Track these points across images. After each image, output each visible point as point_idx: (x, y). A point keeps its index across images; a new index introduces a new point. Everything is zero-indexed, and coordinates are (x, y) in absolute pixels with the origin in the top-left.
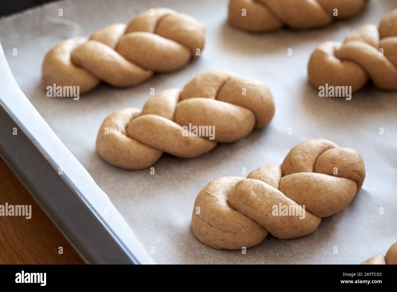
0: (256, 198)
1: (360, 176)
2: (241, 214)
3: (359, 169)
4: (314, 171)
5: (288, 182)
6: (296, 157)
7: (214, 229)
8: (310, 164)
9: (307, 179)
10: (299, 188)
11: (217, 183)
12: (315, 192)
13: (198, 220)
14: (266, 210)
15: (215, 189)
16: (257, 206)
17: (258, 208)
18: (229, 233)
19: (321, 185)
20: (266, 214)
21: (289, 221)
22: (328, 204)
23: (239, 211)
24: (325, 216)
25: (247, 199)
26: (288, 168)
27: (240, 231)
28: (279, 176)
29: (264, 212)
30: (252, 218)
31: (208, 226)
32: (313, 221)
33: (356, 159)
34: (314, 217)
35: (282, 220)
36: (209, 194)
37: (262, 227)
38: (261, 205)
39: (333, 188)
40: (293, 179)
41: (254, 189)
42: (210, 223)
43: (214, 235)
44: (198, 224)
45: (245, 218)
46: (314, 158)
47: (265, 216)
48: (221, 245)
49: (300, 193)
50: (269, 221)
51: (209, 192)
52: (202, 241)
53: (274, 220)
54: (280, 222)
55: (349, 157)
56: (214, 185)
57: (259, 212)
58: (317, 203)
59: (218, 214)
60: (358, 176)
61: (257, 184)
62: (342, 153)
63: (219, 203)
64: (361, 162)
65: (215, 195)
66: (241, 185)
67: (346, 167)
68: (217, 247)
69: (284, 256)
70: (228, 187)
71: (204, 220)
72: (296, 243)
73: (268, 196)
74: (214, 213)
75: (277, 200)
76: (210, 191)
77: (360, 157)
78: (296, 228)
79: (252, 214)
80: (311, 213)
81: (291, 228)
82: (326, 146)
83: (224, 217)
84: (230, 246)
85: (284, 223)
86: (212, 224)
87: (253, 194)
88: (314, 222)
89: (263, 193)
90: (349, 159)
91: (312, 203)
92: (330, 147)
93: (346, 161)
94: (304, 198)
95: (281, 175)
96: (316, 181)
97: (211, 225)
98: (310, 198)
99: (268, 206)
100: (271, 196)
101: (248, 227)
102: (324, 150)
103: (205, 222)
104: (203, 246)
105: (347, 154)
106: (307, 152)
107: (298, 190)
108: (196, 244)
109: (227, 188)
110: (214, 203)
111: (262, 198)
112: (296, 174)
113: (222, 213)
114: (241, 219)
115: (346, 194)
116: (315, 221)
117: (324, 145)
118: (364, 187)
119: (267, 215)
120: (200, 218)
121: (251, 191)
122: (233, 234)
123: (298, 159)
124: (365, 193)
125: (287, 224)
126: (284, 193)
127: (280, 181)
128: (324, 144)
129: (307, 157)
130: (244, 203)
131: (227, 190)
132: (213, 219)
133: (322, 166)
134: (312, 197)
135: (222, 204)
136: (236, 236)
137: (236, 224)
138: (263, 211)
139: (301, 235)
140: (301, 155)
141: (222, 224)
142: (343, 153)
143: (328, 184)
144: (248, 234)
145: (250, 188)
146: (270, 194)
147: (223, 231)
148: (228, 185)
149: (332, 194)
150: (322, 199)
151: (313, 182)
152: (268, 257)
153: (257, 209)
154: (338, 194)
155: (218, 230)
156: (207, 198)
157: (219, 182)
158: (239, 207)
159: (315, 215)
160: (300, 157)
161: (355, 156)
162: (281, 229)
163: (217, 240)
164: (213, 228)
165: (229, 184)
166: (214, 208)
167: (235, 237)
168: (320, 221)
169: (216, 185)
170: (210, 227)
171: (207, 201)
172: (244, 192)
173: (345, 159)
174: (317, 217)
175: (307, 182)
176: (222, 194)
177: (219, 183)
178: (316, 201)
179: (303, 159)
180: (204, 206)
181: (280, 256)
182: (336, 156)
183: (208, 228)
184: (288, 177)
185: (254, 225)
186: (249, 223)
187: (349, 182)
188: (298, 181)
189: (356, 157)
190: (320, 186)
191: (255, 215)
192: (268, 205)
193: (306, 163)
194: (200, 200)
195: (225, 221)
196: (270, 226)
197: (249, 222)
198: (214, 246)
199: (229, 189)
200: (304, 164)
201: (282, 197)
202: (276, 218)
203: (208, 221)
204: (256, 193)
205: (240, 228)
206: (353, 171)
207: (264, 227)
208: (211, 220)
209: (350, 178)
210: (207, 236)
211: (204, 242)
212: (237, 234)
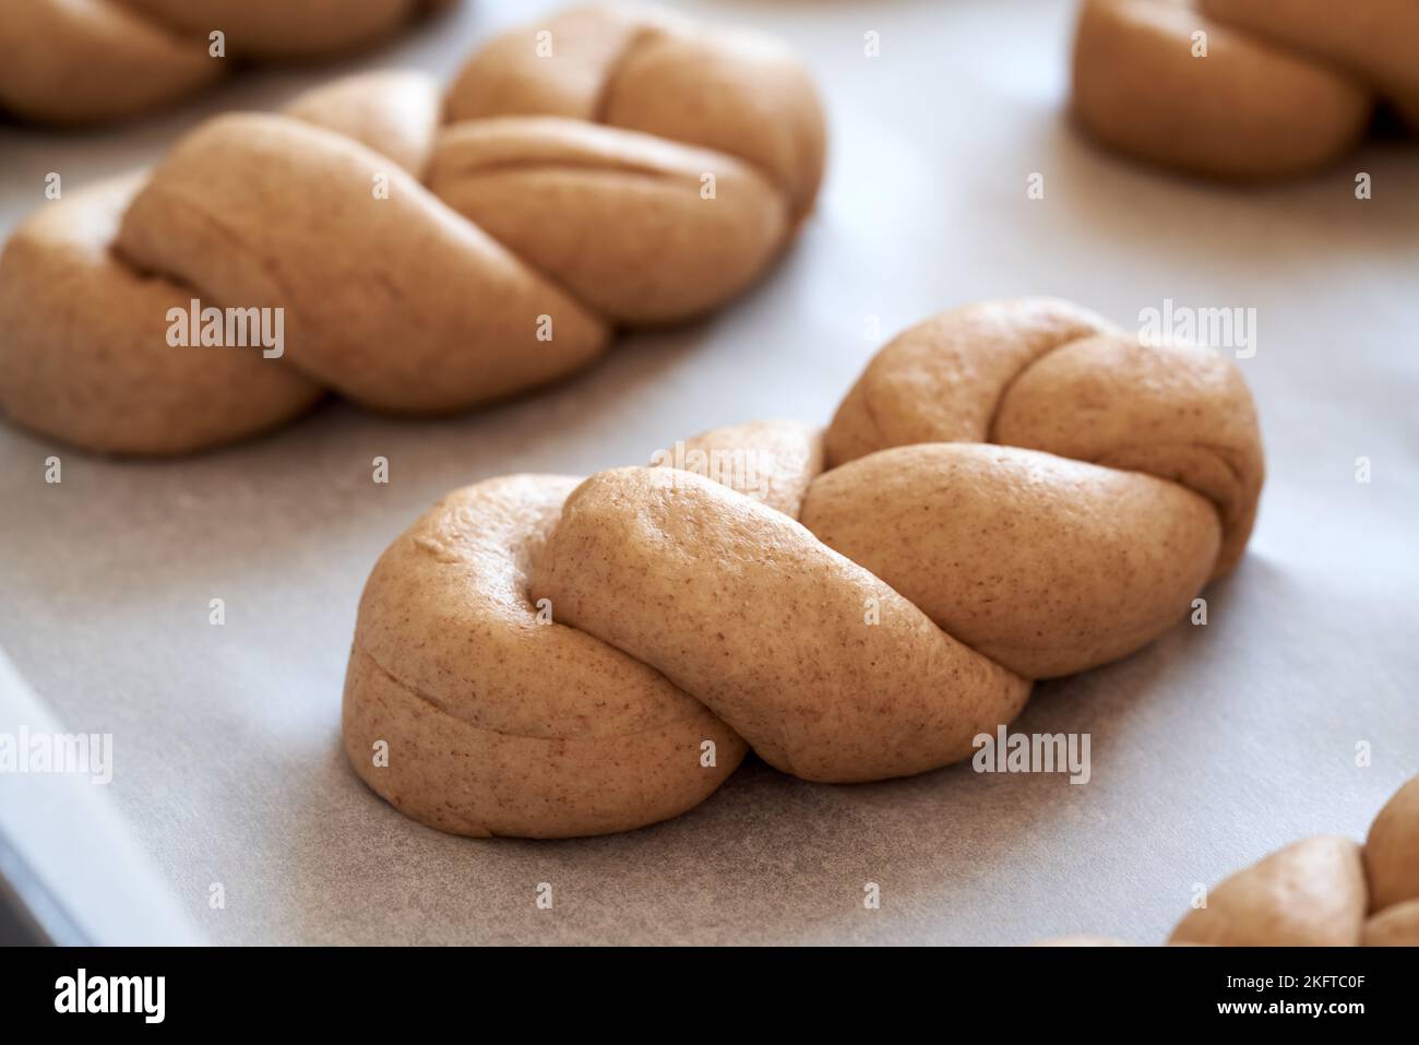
0: (663, 550)
1: (1238, 474)
2: (589, 641)
3: (1228, 435)
4: (992, 437)
5: (846, 493)
6: (895, 378)
7: (450, 720)
8: (969, 414)
9: (943, 468)
10: (901, 516)
11: (483, 497)
12: (984, 531)
13: (369, 677)
14: (718, 610)
15: (467, 527)
16: (668, 588)
17: (671, 597)
18: (526, 741)
19: (1018, 499)
20: (714, 629)
21: (846, 667)
22: (1056, 594)
23: (581, 630)
24: (1045, 666)
25: (614, 557)
26: (856, 438)
27: (587, 727)
28: (806, 466)
29: (708, 619)
30: (642, 655)
31: (419, 704)
32: (977, 679)
33: (1213, 382)
34: (986, 665)
35: (806, 662)
36: (432, 552)
37: (708, 714)
38: (688, 581)
39: (1084, 513)
40: (874, 476)
41: (653, 507)
42: (429, 690)
43: (447, 753)
44: (368, 701)
45: (612, 662)
46: (992, 386)
47: (714, 640)
48: (487, 811)
49: (905, 540)
50: (736, 670)
51: (432, 542)
52: (389, 795)
53: (763, 660)
54: (794, 670)
55: (1172, 375)
56: (459, 510)
57: (679, 622)
58: (999, 590)
59: (471, 640)
60: (1225, 474)
61: (669, 485)
62: (1134, 356)
63: (481, 588)
64: (1238, 402)
65: (466, 553)
66: (586, 496)
67: (1156, 424)
68: (463, 827)
70: (537, 524)
71: (396, 675)
72: (892, 807)
73: (725, 540)
74: (450, 635)
75: (776, 560)
76: (438, 537)
77: (1234, 377)
78: (882, 711)
79: (641, 635)
80: (971, 645)
81: (859, 709)
82: (1060, 330)
83: (501, 656)
84: (533, 816)
85: (818, 677)
86: (440, 696)
87: (647, 530)
88: (986, 686)
89: (699, 525)
90: (1176, 384)
91: (968, 588)
92: (1075, 335)
93: (1157, 392)
94: (926, 563)
95: (818, 468)
96: (990, 476)
97: (434, 703)
98: (957, 565)
99: (725, 589)
100: (741, 540)
101: (627, 707)
102: (1047, 345)
103: (402, 685)
104: (392, 822)
105: (1165, 360)
106: (955, 357)
108: (359, 811)
109: (529, 530)
110: (452, 591)
111: (694, 551)
112: (895, 455)
113: (489, 634)
114: (592, 665)
115: (1158, 553)
116: (992, 686)
117: (1047, 327)
118: (1264, 542)
119: (721, 637)
120: (378, 667)
121: (635, 516)
122: (546, 743)
123: (910, 387)
124: (1268, 573)
125: (836, 688)
126: (827, 540)
127: (808, 490)
128: (1052, 319)
129: (954, 377)
130: (600, 581)
131: (529, 538)
132: (445, 669)
133: (1034, 422)
134: (971, 556)
135: (496, 595)
136: (561, 753)
137: (562, 689)
138: (700, 613)
139: (917, 760)
140: (927, 369)
141: (490, 693)
142: (1145, 356)
143: (1056, 492)
144: (628, 745)
145: (632, 501)
146: (737, 531)
147: (495, 730)
148: (539, 516)
149: (1078, 542)
150: (1022, 570)
151: (975, 481)
153: (666, 603)
154: (1109, 546)
155: (468, 728)
156: (422, 570)
157: (490, 494)
158: (576, 605)
159: (993, 659)
160: (919, 377)
161: (1206, 370)
162: (802, 711)
163: (465, 779)
164: (441, 716)
165: (540, 510)
166: (448, 612)
167: (558, 759)
168: (1019, 692)
169: (474, 506)
170: (431, 710)
171: (417, 584)
172: (601, 523)
173: (1152, 384)
174: (999, 669)
175: (944, 483)
176: (502, 551)
177: (489, 501)
178: (993, 578)
179: (935, 387)
180: (401, 605)
182: (1108, 371)
183: (417, 715)
184: (849, 473)
185: (661, 698)
186: (629, 688)
187: (1175, 496)
188: (900, 480)
189: (1209, 378)
190: (1011, 501)
191: (657, 636)
192: (730, 585)
193: (947, 408)
194: (384, 578)
195: (508, 677)
196: (742, 695)
197: (631, 681)
198: (451, 820)
199: (540, 533)
200: (940, 412)
201: (803, 546)
202: (771, 651)
203: (418, 681)
204: (662, 524)
205: (585, 711)
206: (1197, 444)
207: (716, 705)
208: (433, 671)
209: (1179, 479)
210: (415, 764)
211: (398, 799)
212: (570, 745)
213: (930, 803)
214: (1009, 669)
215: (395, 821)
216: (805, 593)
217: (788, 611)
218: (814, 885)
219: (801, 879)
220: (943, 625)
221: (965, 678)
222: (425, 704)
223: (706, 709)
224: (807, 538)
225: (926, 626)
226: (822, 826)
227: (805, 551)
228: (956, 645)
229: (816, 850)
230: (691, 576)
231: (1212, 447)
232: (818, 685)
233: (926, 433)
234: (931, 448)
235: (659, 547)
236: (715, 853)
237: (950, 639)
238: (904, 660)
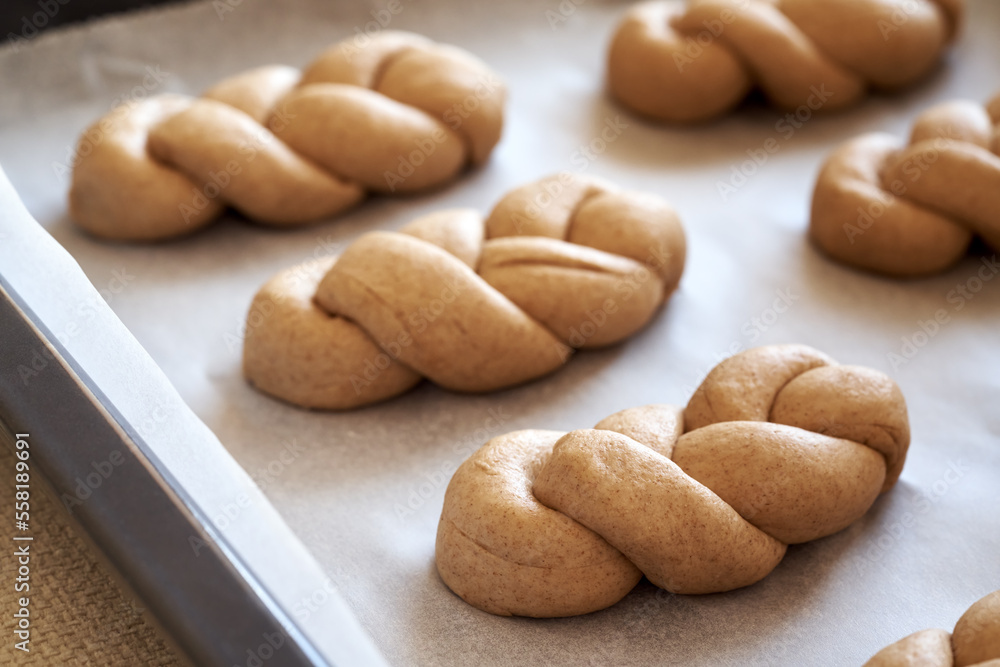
0: (606, 475)
1: (896, 440)
2: (565, 518)
3: (892, 420)
4: (770, 419)
5: (696, 445)
6: (722, 385)
7: (493, 556)
8: (759, 404)
9: (747, 435)
10: (725, 459)
11: (509, 441)
12: (767, 469)
13: (452, 533)
14: (632, 507)
15: (501, 456)
16: (607, 495)
17: (609, 499)
18: (531, 568)
19: (785, 453)
20: (631, 517)
21: (695, 538)
22: (802, 502)
23: (561, 512)
24: (794, 538)
25: (581, 477)
26: (701, 415)
27: (563, 562)
28: (675, 430)
29: (627, 511)
30: (592, 527)
31: (477, 548)
32: (761, 545)
33: (885, 393)
34: (765, 537)
35: (675, 535)
36: (484, 469)
37: (623, 556)
38: (618, 491)
39: (817, 461)
40: (711, 437)
41: (601, 452)
42: (483, 541)
43: (491, 573)
45: (577, 530)
46: (771, 390)
48: (510, 603)
49: (726, 472)
50: (640, 537)
51: (484, 464)
52: (460, 594)
53: (654, 533)
54: (669, 538)
55: (864, 389)
56: (498, 447)
57: (613, 512)
58: (773, 499)
59: (505, 516)
60: (890, 440)
61: (609, 440)
62: (845, 378)
63: (508, 489)
64: (897, 403)
65: (501, 470)
66: (566, 444)
67: (855, 414)
68: (499, 610)
69: (678, 637)
70: (537, 455)
71: (465, 532)
72: (715, 606)
73: (637, 471)
74: (494, 513)
75: (662, 482)
76: (487, 461)
77: (896, 390)
78: (713, 560)
79: (593, 517)
80: (758, 526)
81: (701, 559)
82: (807, 362)
83: (520, 525)
84: (534, 606)
85: (681, 542)
86: (488, 544)
87: (598, 464)
88: (765, 548)
89: (624, 463)
90: (866, 393)
91: (758, 498)
92: (815, 365)
93: (856, 397)
94: (737, 484)
95: (681, 431)
96: (770, 440)
97: (484, 547)
98: (752, 485)
99: (636, 496)
100: (645, 471)
101: (583, 553)
102: (800, 370)
103: (468, 538)
104: (462, 606)
105: (861, 380)
106: (753, 374)
107: (723, 464)
108: (444, 601)
109: (533, 458)
110: (495, 490)
111: (621, 476)
112: (721, 426)
113: (514, 513)
114: (566, 531)
115: (854, 481)
116: (768, 548)
117: (801, 360)
118: (907, 476)
120: (456, 528)
121: (592, 456)
122: (542, 570)
123: (729, 390)
124: (910, 491)
125: (690, 548)
126: (686, 470)
127: (676, 442)
128: (802, 356)
129: (752, 385)
130: (573, 488)
131: (533, 462)
132: (491, 531)
133: (793, 410)
134: (760, 481)
135: (517, 493)
136: (549, 575)
137: (551, 542)
138: (623, 507)
139: (729, 584)
140: (738, 380)
141: (514, 544)
142: (851, 378)
144: (583, 572)
145: (591, 449)
146: (643, 466)
147: (516, 562)
148: (538, 451)
149: (814, 476)
150: (785, 489)
151: (763, 443)
152: (635, 640)
153: (606, 502)
154: (830, 478)
155: (502, 560)
156: (479, 478)
157: (513, 440)
158: (560, 499)
159: (768, 534)
160: (734, 385)
161: (881, 387)
162: (671, 559)
163: (500, 587)
164: (488, 554)
165: (539, 448)
166: (493, 501)
167: (547, 578)
168: (781, 551)
169: (505, 445)
170: (483, 551)
171: (476, 486)
172: (575, 459)
173: (854, 393)
174: (772, 539)
175: (747, 443)
176: (519, 469)
177: (513, 443)
178: (770, 493)
179: (742, 390)
180: (468, 497)
181: (668, 636)
182: (831, 385)
183: (476, 554)
184: (698, 434)
185: (601, 549)
186: (585, 543)
187: (864, 452)
188: (724, 440)
189: (883, 391)
190: (781, 453)
191: (601, 519)
192: (639, 494)
193: (748, 401)
194: (459, 482)
195: (523, 536)
196: (642, 550)
197: (585, 540)
198: (491, 607)
199: (539, 460)
200: (744, 403)
201: (676, 475)
202: (658, 529)
203: (477, 536)
204: (605, 461)
205: (562, 555)
206: (876, 425)
207: (628, 554)
208: (485, 531)
209: (866, 443)
210: (474, 578)
211: (465, 595)
212: (553, 571)
213: (733, 605)
214: (777, 539)
215: (464, 606)
216: (676, 500)
217: (667, 508)
218: (675, 645)
219: (668, 642)
220: (745, 517)
221: (755, 544)
222: (480, 548)
223: (623, 555)
224: (676, 470)
225: (737, 518)
226: (679, 615)
227: (677, 478)
228: (751, 527)
229: (676, 627)
230: (619, 489)
231: (883, 426)
232: (681, 547)
233: (736, 415)
234: (741, 424)
235: (604, 473)
237: (749, 525)
238: (724, 535)
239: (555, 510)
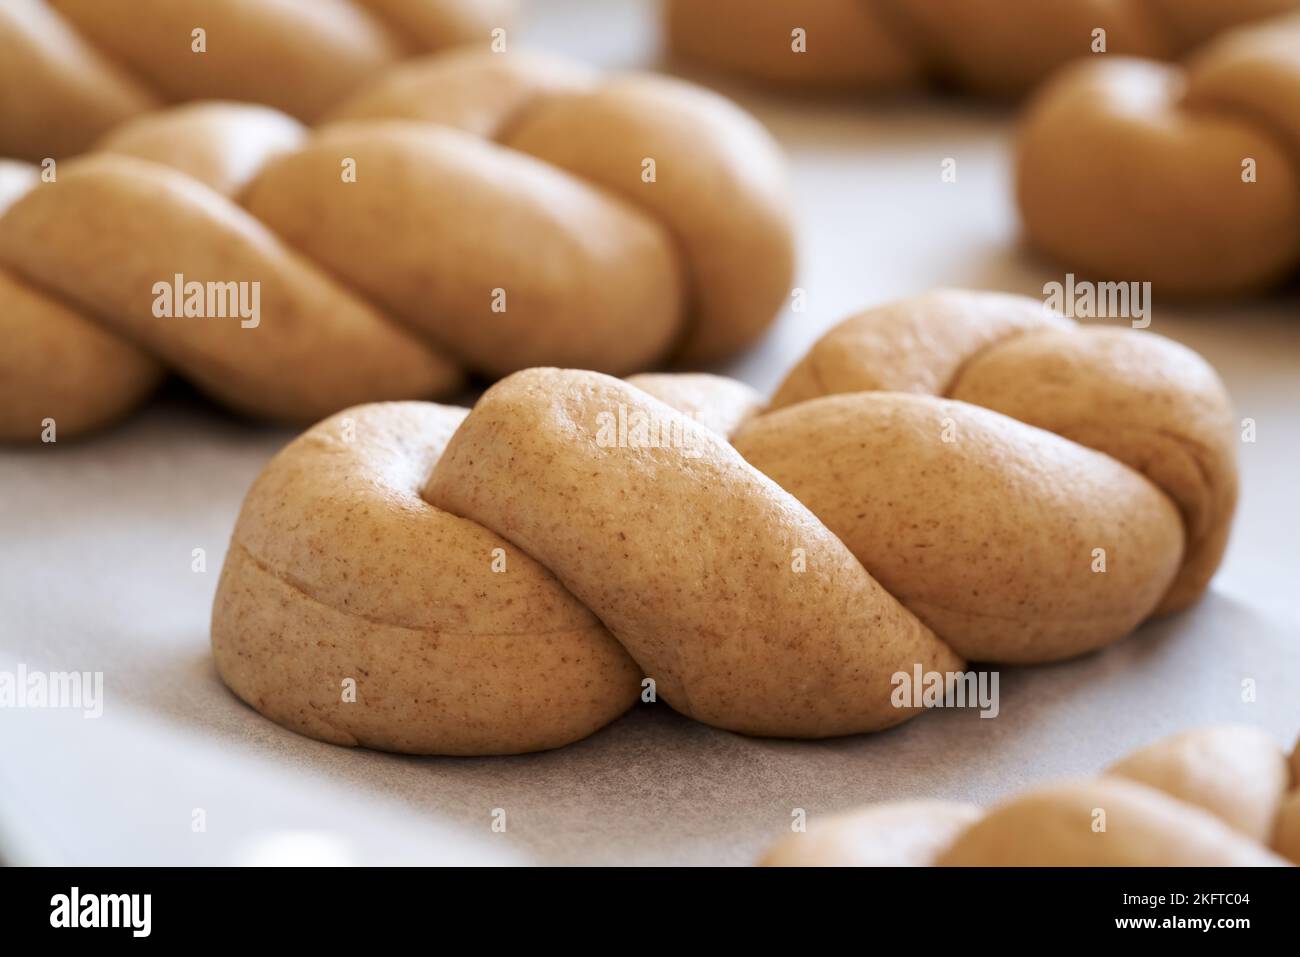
0: (574, 441)
1: (1208, 479)
2: (478, 530)
7: (318, 606)
9: (887, 411)
10: (835, 452)
12: (923, 473)
13: (240, 568)
14: (624, 509)
16: (572, 478)
17: (575, 489)
18: (397, 630)
20: (616, 527)
21: (757, 589)
22: (996, 551)
23: (470, 519)
25: (520, 443)
27: (465, 619)
29: (612, 517)
30: (535, 549)
31: (287, 590)
32: (903, 633)
34: (914, 622)
35: (712, 578)
36: (320, 444)
38: (595, 475)
39: (1034, 471)
40: (812, 418)
41: (569, 400)
42: (299, 574)
43: (313, 643)
44: (235, 593)
47: (615, 539)
49: (837, 477)
50: (634, 574)
51: (322, 436)
52: (252, 698)
53: (666, 569)
54: (698, 583)
57: (580, 515)
58: (932, 536)
59: (347, 519)
60: (1194, 473)
63: (364, 474)
65: (355, 448)
67: (1121, 405)
68: (328, 731)
69: (708, 797)
71: (267, 561)
74: (326, 514)
75: (694, 468)
76: (329, 433)
78: (792, 646)
79: (538, 525)
80: (902, 599)
81: (766, 640)
83: (377, 534)
84: (400, 720)
85: (724, 596)
86: (310, 580)
87: (560, 420)
88: (911, 643)
90: (1149, 371)
91: (900, 529)
93: (1127, 376)
94: (858, 500)
97: (303, 589)
98: (890, 504)
99: (634, 488)
101: (509, 602)
103: (272, 573)
106: (912, 325)
107: (830, 462)
110: (334, 476)
113: (366, 513)
114: (475, 552)
115: (1112, 532)
116: (918, 645)
119: (622, 537)
120: (250, 557)
121: (549, 406)
122: (420, 633)
125: (742, 611)
126: (754, 464)
129: (908, 343)
130: (501, 467)
132: (318, 550)
134: (906, 497)
136: (435, 647)
137: (440, 574)
138: (603, 508)
139: (830, 718)
140: (881, 333)
141: (362, 573)
143: (1006, 446)
144: (508, 646)
145: (549, 394)
147: (366, 617)
149: (1025, 500)
150: (961, 518)
152: (615, 797)
153: (569, 494)
154: (1058, 510)
155: (337, 615)
156: (306, 460)
158: (472, 491)
159: (923, 619)
160: (873, 341)
162: (702, 632)
163: (329, 674)
164: (309, 602)
166: (327, 494)
167: (431, 653)
170: (300, 596)
171: (298, 471)
174: (930, 633)
175: (886, 423)
178: (928, 522)
179: (887, 350)
180: (279, 492)
181: (685, 794)
183: (285, 604)
185: (549, 600)
187: (1136, 484)
188: (838, 420)
190: (957, 448)
191: (553, 529)
192: (641, 486)
195: (382, 557)
196: (638, 604)
197: (516, 576)
198: (316, 724)
201: (725, 460)
202: (675, 560)
203: (289, 565)
204: (577, 417)
205: (463, 601)
206: (1165, 432)
207: (611, 617)
208: (305, 552)
209: (1143, 468)
210: (280, 659)
211: (261, 700)
212: (444, 637)
214: (941, 637)
216: (720, 506)
217: (699, 522)
218: (699, 810)
219: (686, 803)
220: (871, 569)
221: (889, 627)
222: (294, 590)
223: (600, 623)
225: (851, 562)
226: (717, 764)
227: (728, 466)
228: (882, 593)
229: (706, 781)
230: (599, 471)
231: (1182, 439)
232: (722, 605)
234: (876, 396)
235: (570, 437)
236: (597, 778)
237: (877, 585)
238: (821, 593)
239: (460, 514)
